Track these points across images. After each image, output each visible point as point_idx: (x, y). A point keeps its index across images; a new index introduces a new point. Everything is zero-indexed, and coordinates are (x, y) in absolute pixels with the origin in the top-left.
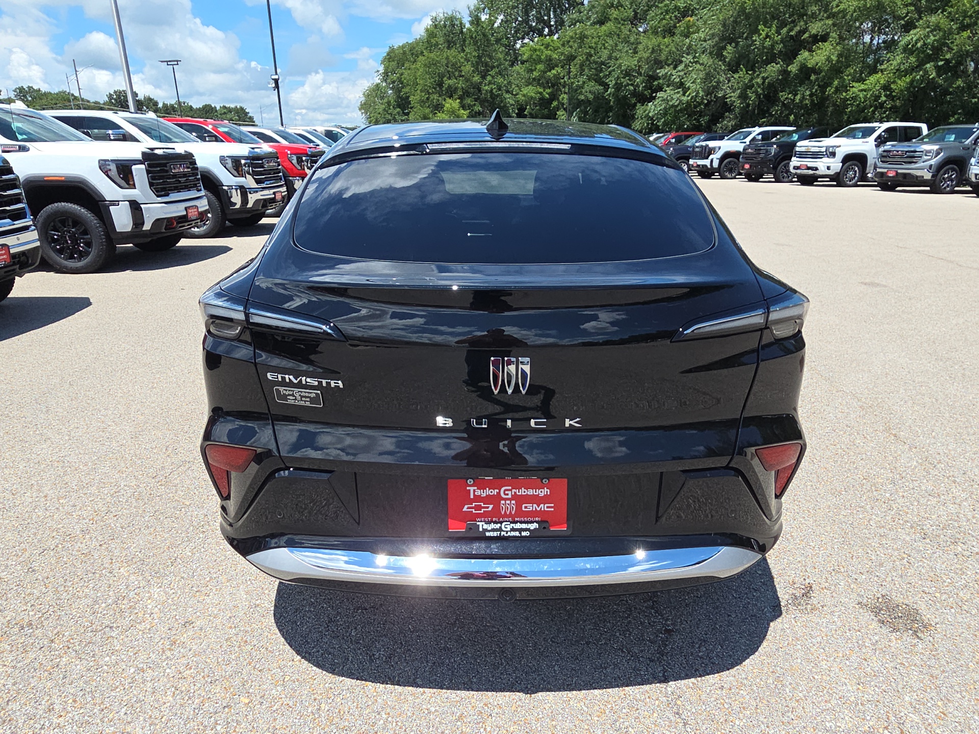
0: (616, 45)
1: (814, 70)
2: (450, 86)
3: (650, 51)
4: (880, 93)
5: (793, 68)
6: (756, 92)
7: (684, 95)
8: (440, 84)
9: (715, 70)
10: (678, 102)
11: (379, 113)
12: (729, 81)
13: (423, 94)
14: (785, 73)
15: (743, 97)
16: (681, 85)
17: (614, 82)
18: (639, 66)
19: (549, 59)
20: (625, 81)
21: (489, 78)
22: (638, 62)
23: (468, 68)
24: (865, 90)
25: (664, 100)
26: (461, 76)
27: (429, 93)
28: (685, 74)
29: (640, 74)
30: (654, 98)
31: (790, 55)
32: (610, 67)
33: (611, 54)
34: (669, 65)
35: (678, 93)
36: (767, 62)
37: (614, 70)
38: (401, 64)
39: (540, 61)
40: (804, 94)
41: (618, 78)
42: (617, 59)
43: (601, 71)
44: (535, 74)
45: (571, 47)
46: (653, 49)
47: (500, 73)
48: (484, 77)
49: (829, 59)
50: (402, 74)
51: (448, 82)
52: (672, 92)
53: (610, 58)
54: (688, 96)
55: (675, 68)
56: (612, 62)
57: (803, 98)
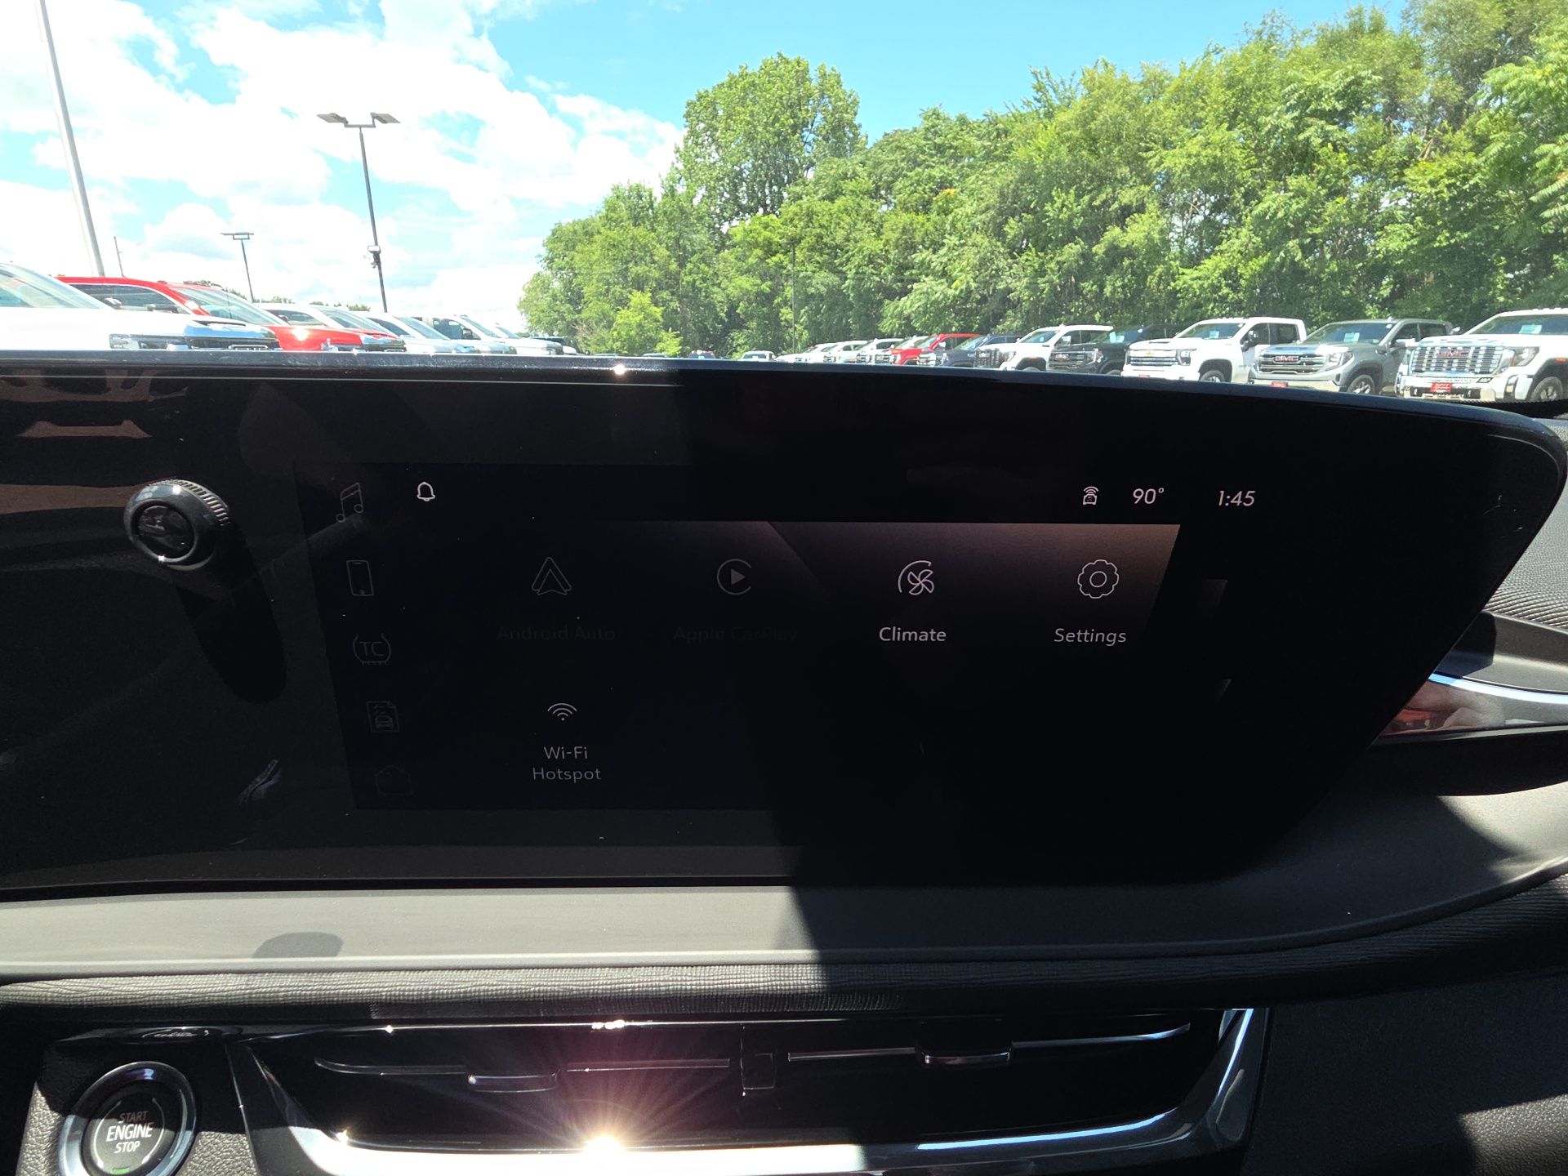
0: (855, 224)
1: (1130, 252)
2: (637, 275)
3: (900, 230)
4: (1219, 282)
5: (1099, 249)
6: (1051, 282)
7: (949, 287)
8: (624, 273)
9: (992, 253)
10: (942, 297)
11: (543, 311)
12: (1011, 268)
13: (601, 284)
14: (1086, 256)
15: (1032, 287)
16: (944, 274)
17: (854, 271)
18: (886, 251)
19: (769, 243)
20: (869, 270)
21: (689, 266)
22: (885, 246)
23: (661, 252)
24: (1199, 278)
25: (924, 293)
26: (654, 262)
27: (609, 284)
28: (949, 260)
29: (888, 261)
30: (910, 291)
31: (1093, 233)
32: (847, 252)
33: (848, 235)
34: (927, 249)
35: (942, 283)
36: (1063, 243)
37: (853, 255)
38: (571, 246)
39: (756, 245)
40: (1112, 285)
41: (859, 266)
42: (856, 242)
43: (836, 257)
44: (752, 260)
45: (796, 227)
46: (904, 228)
47: (703, 260)
48: (682, 265)
49: (1149, 238)
50: (572, 259)
51: (635, 270)
52: (933, 283)
53: (847, 240)
54: (956, 289)
55: (935, 252)
56: (851, 245)
57: (1114, 291)
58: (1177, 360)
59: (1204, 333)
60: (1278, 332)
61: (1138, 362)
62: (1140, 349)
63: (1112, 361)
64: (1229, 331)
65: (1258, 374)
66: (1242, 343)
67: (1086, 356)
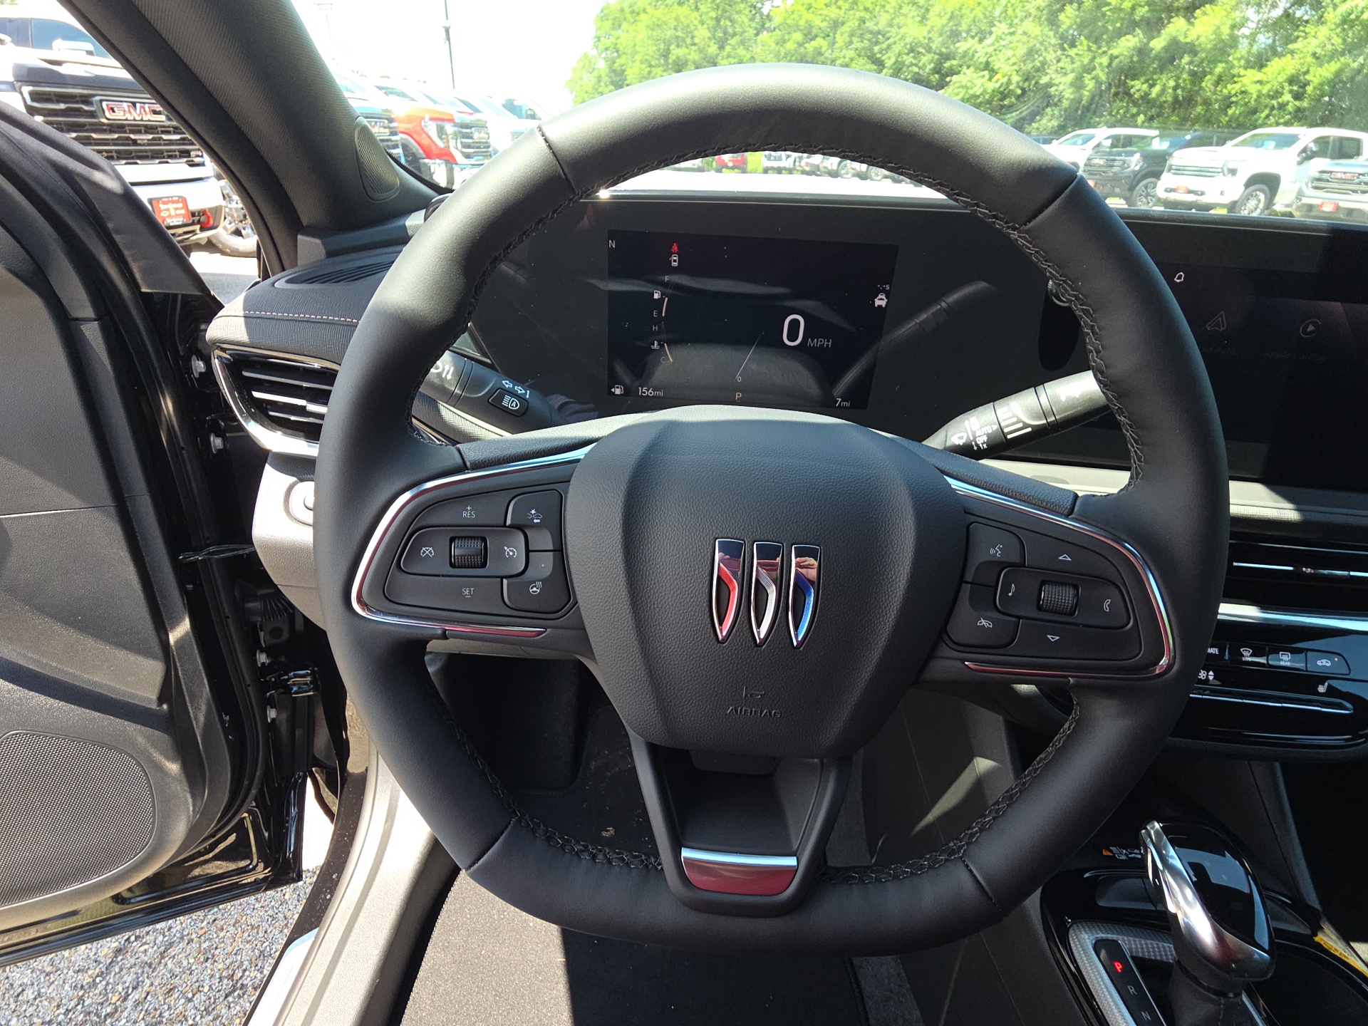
0: (901, 7)
1: (1192, 49)
2: (678, 58)
3: (947, 16)
4: (1282, 87)
5: (1158, 44)
6: (1096, 78)
7: (990, 79)
8: (666, 55)
9: (1041, 44)
10: (981, 90)
11: (587, 92)
12: (1059, 61)
13: (643, 66)
14: (1142, 51)
15: (1078, 84)
16: (987, 66)
17: (893, 60)
18: (930, 38)
19: (810, 26)
20: (908, 59)
21: (728, 48)
22: (929, 32)
23: (702, 33)
24: (1260, 82)
25: (962, 87)
26: (694, 44)
27: (650, 66)
28: (995, 50)
29: (929, 50)
30: (947, 84)
31: (1154, 25)
32: (888, 39)
33: (892, 19)
34: (973, 37)
35: (983, 76)
36: (1120, 34)
37: (895, 43)
38: (617, 25)
39: (797, 28)
40: (1164, 86)
41: (899, 54)
42: (899, 27)
43: (877, 43)
44: (790, 46)
45: (840, 8)
46: (952, 13)
47: (742, 43)
48: (721, 48)
49: (1217, 31)
50: (618, 38)
51: (676, 52)
52: (975, 75)
53: (891, 25)
54: (997, 82)
55: (981, 41)
56: (894, 30)
57: (1163, 91)
58: (1223, 171)
59: (1257, 142)
60: (1341, 147)
61: (1179, 171)
62: (1181, 157)
63: (1153, 169)
64: (1288, 141)
65: (1309, 191)
66: (1299, 155)
67: (1124, 162)
